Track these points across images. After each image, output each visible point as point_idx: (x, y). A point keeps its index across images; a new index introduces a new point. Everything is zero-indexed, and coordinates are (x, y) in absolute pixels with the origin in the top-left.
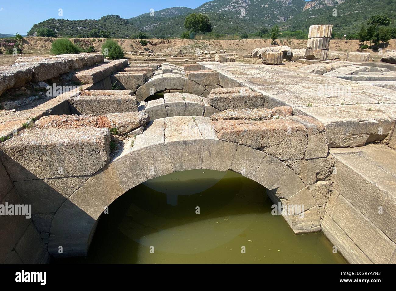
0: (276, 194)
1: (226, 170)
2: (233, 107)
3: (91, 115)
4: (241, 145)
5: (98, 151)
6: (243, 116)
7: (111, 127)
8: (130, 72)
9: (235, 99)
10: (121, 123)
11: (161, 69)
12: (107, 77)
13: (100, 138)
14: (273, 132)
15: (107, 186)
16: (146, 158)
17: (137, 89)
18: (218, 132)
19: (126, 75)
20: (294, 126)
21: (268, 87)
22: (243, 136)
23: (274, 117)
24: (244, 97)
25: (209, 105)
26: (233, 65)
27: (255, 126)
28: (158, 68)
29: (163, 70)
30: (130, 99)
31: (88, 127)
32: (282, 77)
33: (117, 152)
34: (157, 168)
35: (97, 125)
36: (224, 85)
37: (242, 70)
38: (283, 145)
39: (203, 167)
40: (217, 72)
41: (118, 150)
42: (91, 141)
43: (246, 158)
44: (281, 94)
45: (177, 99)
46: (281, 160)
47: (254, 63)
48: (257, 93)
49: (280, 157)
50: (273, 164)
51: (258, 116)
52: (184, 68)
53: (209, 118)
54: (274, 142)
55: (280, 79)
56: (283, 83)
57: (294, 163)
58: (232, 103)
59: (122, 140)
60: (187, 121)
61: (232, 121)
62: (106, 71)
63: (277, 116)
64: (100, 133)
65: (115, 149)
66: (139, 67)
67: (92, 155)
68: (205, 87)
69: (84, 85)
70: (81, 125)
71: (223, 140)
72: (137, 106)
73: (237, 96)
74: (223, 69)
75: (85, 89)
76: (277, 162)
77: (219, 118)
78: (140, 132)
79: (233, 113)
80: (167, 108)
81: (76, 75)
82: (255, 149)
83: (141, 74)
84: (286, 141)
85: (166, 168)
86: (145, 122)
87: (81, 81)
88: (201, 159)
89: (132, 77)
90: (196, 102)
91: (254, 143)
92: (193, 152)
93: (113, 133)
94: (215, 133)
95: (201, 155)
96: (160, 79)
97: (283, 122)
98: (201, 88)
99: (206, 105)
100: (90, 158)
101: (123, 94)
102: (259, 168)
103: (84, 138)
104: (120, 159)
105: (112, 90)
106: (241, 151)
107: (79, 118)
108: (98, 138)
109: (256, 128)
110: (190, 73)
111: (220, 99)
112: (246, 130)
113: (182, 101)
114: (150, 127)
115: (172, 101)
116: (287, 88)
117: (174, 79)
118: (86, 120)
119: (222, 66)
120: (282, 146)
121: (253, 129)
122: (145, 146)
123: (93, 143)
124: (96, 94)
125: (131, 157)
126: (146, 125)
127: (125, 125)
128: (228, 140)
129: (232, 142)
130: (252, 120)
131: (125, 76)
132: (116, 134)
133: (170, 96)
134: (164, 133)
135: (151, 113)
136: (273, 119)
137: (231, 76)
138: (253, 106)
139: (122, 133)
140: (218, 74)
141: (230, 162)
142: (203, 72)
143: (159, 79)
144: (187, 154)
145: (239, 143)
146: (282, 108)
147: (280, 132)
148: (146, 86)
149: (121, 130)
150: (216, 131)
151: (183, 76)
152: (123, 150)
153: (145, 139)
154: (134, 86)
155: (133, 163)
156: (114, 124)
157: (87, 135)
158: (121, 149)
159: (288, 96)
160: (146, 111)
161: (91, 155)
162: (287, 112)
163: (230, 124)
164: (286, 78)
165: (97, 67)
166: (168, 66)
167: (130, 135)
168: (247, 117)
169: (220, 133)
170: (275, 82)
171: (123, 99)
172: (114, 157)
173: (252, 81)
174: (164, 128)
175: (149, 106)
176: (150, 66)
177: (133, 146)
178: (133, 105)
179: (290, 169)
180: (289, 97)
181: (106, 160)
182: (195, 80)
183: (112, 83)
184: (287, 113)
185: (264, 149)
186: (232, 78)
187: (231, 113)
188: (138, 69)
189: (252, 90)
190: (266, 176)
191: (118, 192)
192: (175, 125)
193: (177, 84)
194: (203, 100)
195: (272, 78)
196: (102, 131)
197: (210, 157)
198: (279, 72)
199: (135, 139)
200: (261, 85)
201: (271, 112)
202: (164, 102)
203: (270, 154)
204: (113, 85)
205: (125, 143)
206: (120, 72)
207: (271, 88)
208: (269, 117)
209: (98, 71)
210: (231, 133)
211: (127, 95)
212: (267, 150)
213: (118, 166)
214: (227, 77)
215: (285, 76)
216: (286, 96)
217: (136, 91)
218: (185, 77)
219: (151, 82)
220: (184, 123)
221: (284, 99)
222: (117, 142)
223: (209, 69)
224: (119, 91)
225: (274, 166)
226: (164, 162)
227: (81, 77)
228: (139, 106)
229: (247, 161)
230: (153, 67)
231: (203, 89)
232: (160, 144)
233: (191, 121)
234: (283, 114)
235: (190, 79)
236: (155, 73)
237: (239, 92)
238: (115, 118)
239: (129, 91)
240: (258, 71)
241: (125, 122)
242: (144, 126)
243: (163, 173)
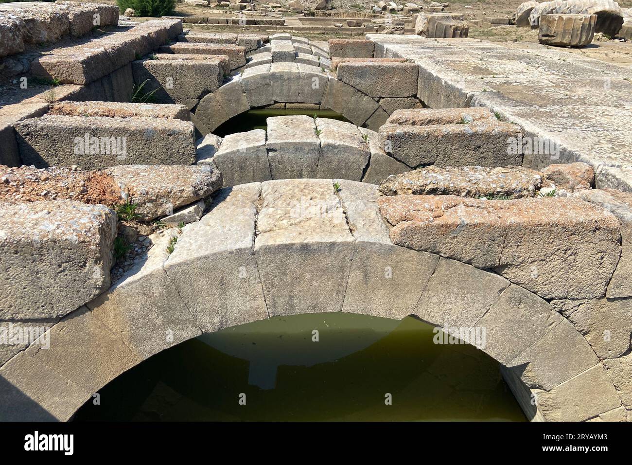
0: (523, 378)
1: (403, 317)
2: (442, 157)
3: (70, 170)
4: (448, 258)
5: (80, 262)
6: (463, 184)
7: (122, 202)
8: (184, 56)
9: (449, 138)
10: (147, 193)
11: (269, 50)
12: (123, 66)
13: (89, 231)
14: (533, 229)
15: (99, 345)
16: (202, 283)
17: (200, 99)
18: (394, 226)
19: (174, 63)
20: (591, 219)
21: (542, 110)
22: (454, 238)
23: (544, 191)
24: (474, 135)
25: (381, 153)
26: (460, 47)
27: (489, 212)
28: (260, 45)
29: (274, 53)
30: (177, 130)
31: (59, 201)
32: (584, 85)
33: (130, 265)
34: (229, 307)
35: (85, 197)
36: (429, 98)
37: (481, 60)
38: (556, 263)
39: (346, 309)
40: (413, 64)
41: (133, 259)
42: (64, 238)
43: (455, 290)
44: (572, 131)
45: (300, 133)
46: (547, 297)
47: (516, 41)
48: (508, 126)
49: (543, 290)
50: (523, 306)
51: (502, 188)
52: (330, 49)
53: (376, 187)
54: (532, 255)
55: (578, 88)
56: (583, 101)
57: (579, 305)
58: (442, 148)
59: (145, 234)
60: (317, 192)
61: (432, 198)
62: (120, 51)
63: (553, 187)
64: (90, 218)
65: (125, 257)
66: (212, 41)
67: (64, 271)
68: (378, 102)
69: (61, 87)
70: (43, 194)
71: (403, 246)
72: (193, 146)
73: (455, 132)
74: (430, 58)
75: (62, 96)
76: (534, 302)
77: (401, 189)
78: (193, 216)
79: (440, 177)
80: (271, 154)
81: (41, 60)
82: (483, 269)
83: (215, 61)
84: (565, 253)
85: (251, 307)
86: (210, 192)
87: (53, 77)
88: (341, 288)
89: (189, 68)
90: (348, 142)
91: (480, 255)
92: (324, 271)
93: (123, 215)
94: (387, 227)
95: (343, 279)
96: (263, 77)
97: (564, 206)
98: (367, 103)
99: (373, 151)
100: (60, 279)
101: (162, 114)
102: (487, 315)
103: (48, 230)
104: (135, 282)
105: (133, 102)
106: (447, 273)
107: (39, 175)
108: (84, 230)
109: (491, 218)
110: (344, 64)
111: (410, 137)
112: (466, 223)
113: (312, 139)
114: (222, 205)
115: (287, 138)
116: (590, 116)
117: (299, 77)
118: (58, 181)
119: (428, 48)
120: (552, 266)
121: (482, 221)
122: (203, 253)
123: (71, 243)
124: (89, 112)
125: (165, 279)
126: (211, 200)
127: (157, 197)
128: (416, 245)
129: (426, 250)
130: (485, 195)
131: (171, 65)
132: (132, 219)
133: (283, 124)
134: (256, 222)
135: (230, 166)
136: (539, 197)
137: (447, 77)
138: (496, 158)
139: (147, 216)
140: (417, 70)
141: (415, 299)
142: (376, 64)
143: (259, 77)
144: (308, 276)
145: (442, 255)
146: (568, 168)
147: (551, 232)
148: (225, 92)
149: (146, 210)
150: (389, 222)
151: (323, 71)
152: (147, 259)
153: (205, 235)
154: (192, 93)
155: (169, 294)
156: (129, 195)
157: (56, 220)
158: (141, 258)
159: (590, 135)
160: (216, 160)
161: (61, 271)
162: (579, 179)
163: (427, 206)
164: (592, 87)
165: (98, 40)
166: (287, 41)
167: (167, 224)
168: (472, 188)
169: (397, 229)
170: (562, 96)
171: (160, 127)
172: (122, 276)
173: (501, 91)
174: (257, 208)
175: (225, 147)
176: (241, 41)
177: (171, 251)
178: (184, 145)
179: (565, 319)
180: (592, 138)
181: (99, 283)
182: (353, 81)
183: (136, 83)
184: (580, 182)
185: (505, 271)
186: (450, 83)
187: (433, 176)
188: (208, 48)
189: (498, 116)
190: (502, 335)
191: (125, 360)
192: (285, 200)
193: (306, 92)
194: (366, 137)
195: (557, 85)
196: (97, 213)
197: (366, 284)
198: (576, 70)
199: (181, 232)
200: (523, 103)
201: (538, 177)
202: (266, 140)
203: (518, 284)
204: (136, 88)
205: (153, 241)
206: (158, 55)
207: (550, 115)
208: (529, 191)
209: (100, 50)
210: (426, 230)
211: (170, 118)
212: (511, 273)
213: (129, 300)
214: (439, 80)
215: (592, 81)
216: (583, 135)
217: (198, 104)
218: (329, 75)
219: (237, 84)
220: (309, 197)
221: (579, 144)
222: (132, 239)
223: (395, 55)
224: (150, 106)
225: (526, 312)
226: (246, 293)
227: (54, 65)
228: (199, 147)
229: (459, 298)
230: (248, 42)
231: (372, 105)
232: (241, 249)
233: (329, 192)
234: (568, 183)
235: (340, 80)
236: (251, 59)
237: (462, 122)
238: (133, 179)
239: (177, 108)
240: (521, 66)
241: (157, 191)
242: (205, 202)
243: (242, 319)
